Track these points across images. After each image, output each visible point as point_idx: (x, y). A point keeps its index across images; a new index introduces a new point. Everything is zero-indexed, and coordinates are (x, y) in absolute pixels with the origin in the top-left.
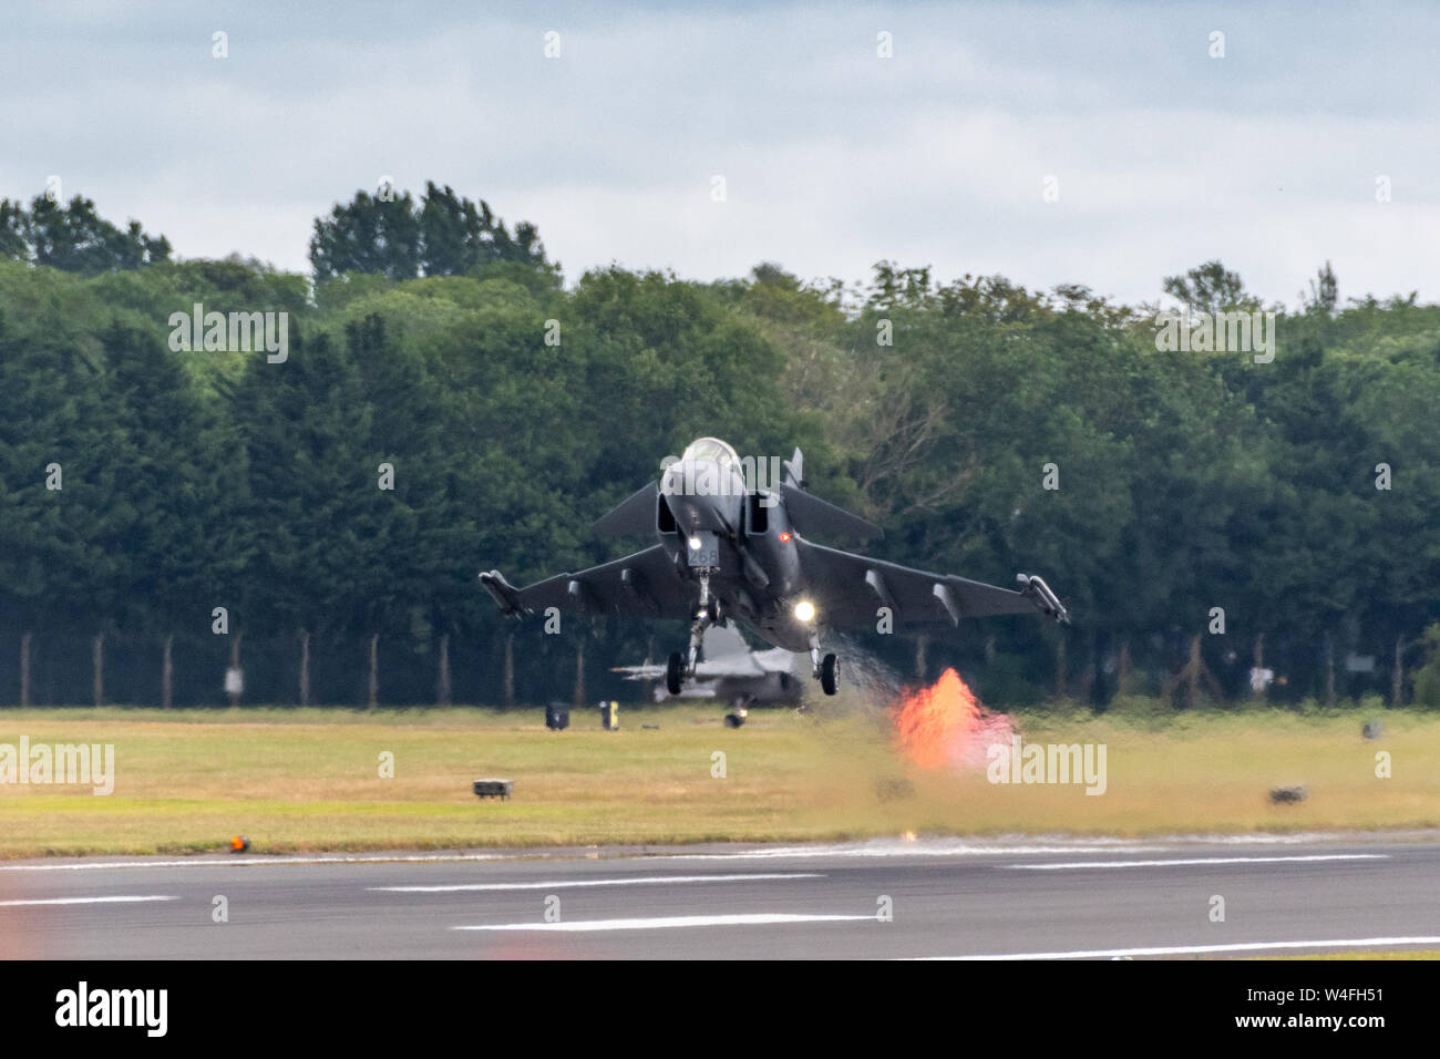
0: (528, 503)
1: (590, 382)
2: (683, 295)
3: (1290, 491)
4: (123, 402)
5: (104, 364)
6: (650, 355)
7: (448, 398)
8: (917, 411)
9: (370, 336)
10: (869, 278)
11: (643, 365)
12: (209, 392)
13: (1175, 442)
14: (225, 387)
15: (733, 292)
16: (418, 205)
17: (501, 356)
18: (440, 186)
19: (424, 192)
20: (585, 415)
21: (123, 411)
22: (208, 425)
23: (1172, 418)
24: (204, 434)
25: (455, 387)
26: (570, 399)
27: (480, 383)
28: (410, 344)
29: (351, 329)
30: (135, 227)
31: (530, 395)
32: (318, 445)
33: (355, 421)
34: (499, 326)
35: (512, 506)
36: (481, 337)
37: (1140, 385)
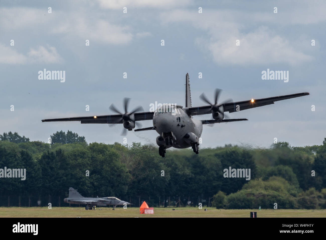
0: (82, 177)
1: (92, 159)
2: (105, 146)
3: (193, 175)
4: (23, 162)
5: (21, 157)
6: (101, 155)
7: (71, 161)
8: (139, 164)
9: (60, 152)
10: (132, 144)
11: (99, 157)
12: (36, 161)
13: (176, 168)
14: (38, 160)
15: (112, 146)
16: (66, 133)
17: (79, 155)
18: (70, 131)
19: (67, 131)
20: (91, 164)
21: (23, 164)
22: (36, 165)
23: (176, 165)
24: (35, 167)
25: (72, 160)
26: (89, 162)
27: (76, 160)
28: (65, 153)
29: (57, 151)
30: (24, 137)
31: (83, 161)
32: (52, 168)
33: (57, 165)
34: (78, 151)
35: (80, 177)
36: (76, 152)
37: (172, 160)
